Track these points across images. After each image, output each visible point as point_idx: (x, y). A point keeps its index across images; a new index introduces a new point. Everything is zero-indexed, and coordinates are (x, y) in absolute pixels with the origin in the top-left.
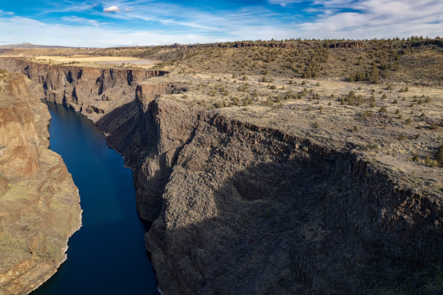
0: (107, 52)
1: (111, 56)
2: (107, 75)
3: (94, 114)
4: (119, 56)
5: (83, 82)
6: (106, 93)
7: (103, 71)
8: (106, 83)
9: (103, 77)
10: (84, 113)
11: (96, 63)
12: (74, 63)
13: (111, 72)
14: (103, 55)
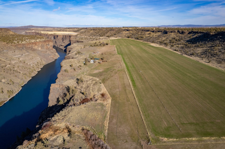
0: (65, 30)
1: (66, 31)
2: (64, 37)
3: (61, 46)
4: (69, 31)
5: (58, 39)
6: (64, 41)
7: (63, 36)
8: (64, 39)
9: (63, 37)
10: (58, 46)
11: (61, 34)
12: (55, 34)
13: (65, 36)
14: (64, 31)
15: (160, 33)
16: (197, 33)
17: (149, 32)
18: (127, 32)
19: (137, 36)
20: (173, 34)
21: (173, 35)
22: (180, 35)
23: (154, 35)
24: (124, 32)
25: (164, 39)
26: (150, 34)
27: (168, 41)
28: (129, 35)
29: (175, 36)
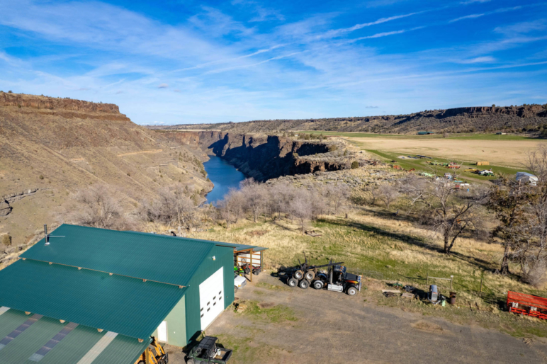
15: (360, 122)
16: (403, 117)
17: (345, 122)
18: (312, 123)
19: (328, 127)
20: (375, 120)
21: (376, 122)
22: (384, 121)
23: (353, 124)
24: (306, 124)
25: (364, 127)
26: (346, 123)
27: (370, 128)
28: (315, 127)
29: (378, 123)
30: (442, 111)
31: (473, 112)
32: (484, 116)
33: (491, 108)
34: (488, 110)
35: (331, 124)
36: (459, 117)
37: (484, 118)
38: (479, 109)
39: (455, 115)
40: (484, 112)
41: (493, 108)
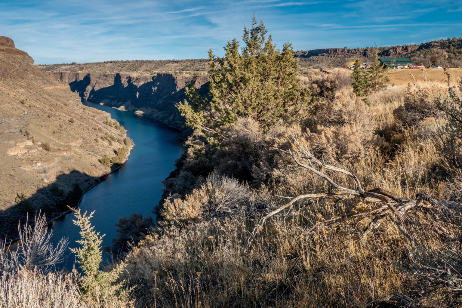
30: (305, 52)
31: (331, 53)
32: (340, 56)
33: (344, 49)
34: (342, 51)
35: (197, 64)
36: (320, 57)
37: (340, 57)
38: (336, 51)
39: (317, 55)
40: (339, 53)
41: (346, 50)
